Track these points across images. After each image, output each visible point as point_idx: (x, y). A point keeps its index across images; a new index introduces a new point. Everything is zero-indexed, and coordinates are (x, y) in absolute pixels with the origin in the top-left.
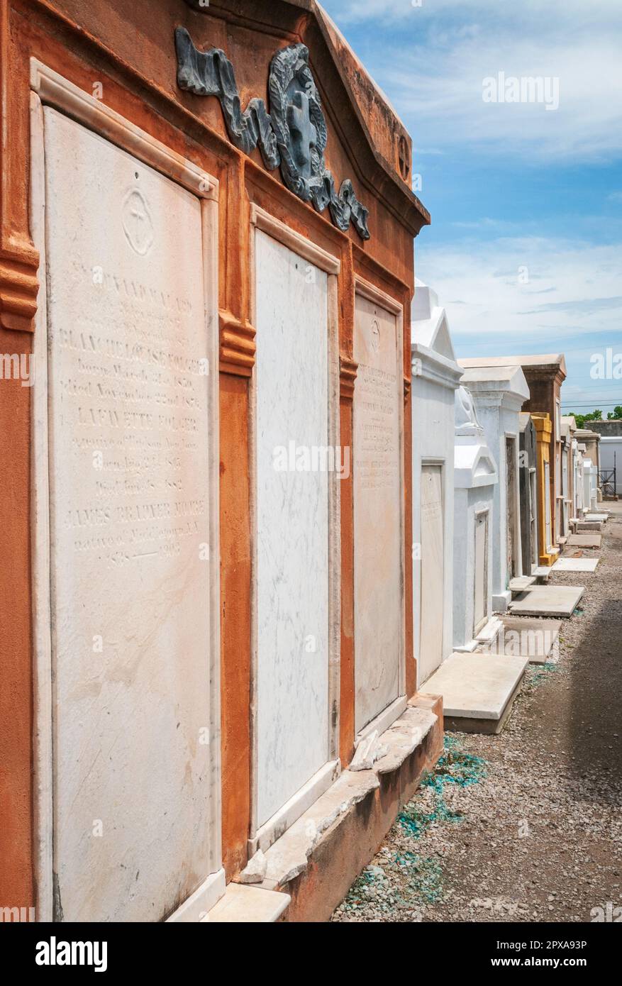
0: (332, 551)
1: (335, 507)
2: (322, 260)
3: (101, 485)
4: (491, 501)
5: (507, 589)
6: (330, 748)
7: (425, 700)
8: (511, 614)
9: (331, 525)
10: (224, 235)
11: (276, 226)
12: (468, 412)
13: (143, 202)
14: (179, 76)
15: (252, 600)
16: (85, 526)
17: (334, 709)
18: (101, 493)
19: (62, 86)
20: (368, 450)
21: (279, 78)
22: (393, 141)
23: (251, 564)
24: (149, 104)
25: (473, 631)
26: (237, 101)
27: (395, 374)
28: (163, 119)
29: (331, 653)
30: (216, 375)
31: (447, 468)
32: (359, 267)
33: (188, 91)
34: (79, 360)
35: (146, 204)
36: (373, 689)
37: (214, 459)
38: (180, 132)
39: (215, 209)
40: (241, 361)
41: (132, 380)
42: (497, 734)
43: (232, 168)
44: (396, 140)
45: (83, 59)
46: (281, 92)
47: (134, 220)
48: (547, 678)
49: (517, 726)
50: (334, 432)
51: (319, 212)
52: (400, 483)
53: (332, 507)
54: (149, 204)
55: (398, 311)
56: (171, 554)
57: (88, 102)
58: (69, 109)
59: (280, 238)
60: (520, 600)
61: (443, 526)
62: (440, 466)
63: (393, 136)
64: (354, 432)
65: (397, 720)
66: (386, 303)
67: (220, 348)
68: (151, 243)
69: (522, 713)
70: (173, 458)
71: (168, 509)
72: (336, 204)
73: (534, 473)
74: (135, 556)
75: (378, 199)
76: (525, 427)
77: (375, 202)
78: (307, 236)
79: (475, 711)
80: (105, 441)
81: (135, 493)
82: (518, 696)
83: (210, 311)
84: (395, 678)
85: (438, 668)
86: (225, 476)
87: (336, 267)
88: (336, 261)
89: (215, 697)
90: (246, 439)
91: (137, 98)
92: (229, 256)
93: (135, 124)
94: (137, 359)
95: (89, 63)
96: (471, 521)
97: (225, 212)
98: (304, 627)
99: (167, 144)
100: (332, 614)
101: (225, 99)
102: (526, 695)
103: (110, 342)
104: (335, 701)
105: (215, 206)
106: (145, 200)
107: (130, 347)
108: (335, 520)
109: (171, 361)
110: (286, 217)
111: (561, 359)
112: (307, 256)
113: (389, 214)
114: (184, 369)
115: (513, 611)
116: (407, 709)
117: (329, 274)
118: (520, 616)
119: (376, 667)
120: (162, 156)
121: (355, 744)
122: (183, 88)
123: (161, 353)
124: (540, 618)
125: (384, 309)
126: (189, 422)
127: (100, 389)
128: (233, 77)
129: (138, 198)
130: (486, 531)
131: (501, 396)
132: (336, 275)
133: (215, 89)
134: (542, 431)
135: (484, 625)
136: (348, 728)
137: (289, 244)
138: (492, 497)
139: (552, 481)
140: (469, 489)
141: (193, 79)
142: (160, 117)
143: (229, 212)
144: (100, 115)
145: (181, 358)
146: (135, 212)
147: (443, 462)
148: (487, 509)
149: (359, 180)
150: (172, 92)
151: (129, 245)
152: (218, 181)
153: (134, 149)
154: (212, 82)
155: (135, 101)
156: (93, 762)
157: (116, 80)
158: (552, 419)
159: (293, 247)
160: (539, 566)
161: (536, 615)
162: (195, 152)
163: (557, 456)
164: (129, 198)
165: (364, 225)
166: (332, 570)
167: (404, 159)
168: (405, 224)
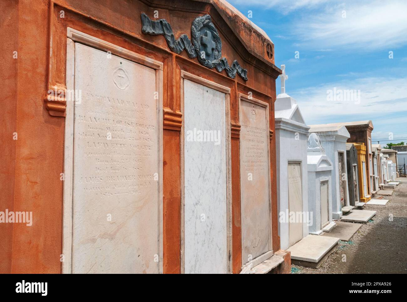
0: (228, 194)
1: (229, 178)
2: (220, 88)
3: (98, 169)
4: (330, 177)
5: (340, 211)
6: (228, 269)
7: (283, 253)
8: (341, 221)
9: (227, 184)
10: (167, 82)
11: (194, 77)
12: (317, 143)
13: (124, 72)
14: (142, 29)
15: (181, 211)
16: (89, 183)
17: (230, 254)
18: (98, 171)
19: (82, 36)
20: (249, 157)
21: (195, 27)
22: (264, 46)
23: (181, 198)
24: (126, 39)
25: (321, 226)
26: (172, 36)
27: (265, 129)
28: (134, 44)
29: (228, 232)
30: (162, 130)
31: (303, 164)
32: (243, 91)
33: (147, 34)
34: (89, 126)
35: (126, 72)
36: (254, 247)
37: (161, 160)
38: (143, 48)
39: (161, 73)
40: (175, 125)
41: (116, 132)
42: (317, 268)
43: (170, 58)
44: (265, 45)
45: (93, 26)
46: (195, 31)
47: (119, 78)
48: (347, 247)
49: (327, 266)
50: (228, 150)
51: (219, 72)
52: (269, 169)
53: (228, 178)
54: (127, 72)
55: (267, 106)
56: (136, 194)
57: (95, 40)
58: (87, 43)
59: (198, 82)
60: (347, 215)
61: (302, 186)
62: (300, 163)
63: (264, 44)
64: (240, 150)
65: (267, 260)
66: (259, 103)
67: (163, 121)
68: (128, 86)
69: (331, 261)
70: (137, 159)
71: (135, 177)
72: (229, 69)
73: (356, 166)
74: (116, 194)
75: (254, 66)
76: (350, 148)
77: (253, 68)
78: (213, 81)
79: (307, 259)
80: (101, 153)
81: (116, 171)
82: (332, 253)
83: (159, 108)
84: (267, 244)
85: (300, 240)
86: (167, 166)
87: (229, 91)
88: (229, 89)
89: (160, 247)
90: (179, 153)
91: (121, 38)
92: (169, 89)
93: (119, 46)
94: (119, 125)
95: (96, 28)
96: (318, 184)
97: (167, 74)
98: (212, 222)
99: (136, 52)
100: (228, 218)
101: (166, 36)
102: (335, 253)
103: (105, 119)
104: (230, 251)
105: (162, 72)
106: (125, 71)
107: (115, 121)
108: (229, 182)
109: (138, 126)
110: (201, 74)
111: (370, 122)
112: (213, 88)
113: (261, 71)
114: (145, 128)
115: (342, 219)
116: (273, 256)
117: (226, 94)
118: (345, 221)
119: (255, 239)
120: (133, 56)
121: (242, 268)
122: (144, 33)
123: (132, 123)
124: (353, 223)
125: (258, 105)
126: (146, 147)
127: (99, 135)
128: (170, 28)
129: (122, 71)
130: (328, 188)
131: (335, 137)
132: (229, 94)
133: (161, 32)
134: (360, 150)
135: (327, 224)
136: (238, 261)
137: (202, 83)
138: (331, 175)
139: (367, 169)
140: (316, 172)
141: (149, 30)
142: (132, 43)
143: (169, 74)
144: (101, 44)
145: (143, 125)
146: (120, 75)
147: (301, 162)
148: (328, 179)
149: (243, 60)
150: (139, 34)
151: (116, 87)
152: (163, 63)
153: (120, 54)
154: (159, 30)
155: (120, 38)
156: (92, 267)
157: (109, 32)
158: (366, 145)
159: (205, 84)
160: (360, 202)
161: (352, 221)
162: (151, 54)
163: (370, 160)
164: (117, 71)
165: (245, 76)
166: (228, 201)
167: (270, 51)
168: (270, 75)
